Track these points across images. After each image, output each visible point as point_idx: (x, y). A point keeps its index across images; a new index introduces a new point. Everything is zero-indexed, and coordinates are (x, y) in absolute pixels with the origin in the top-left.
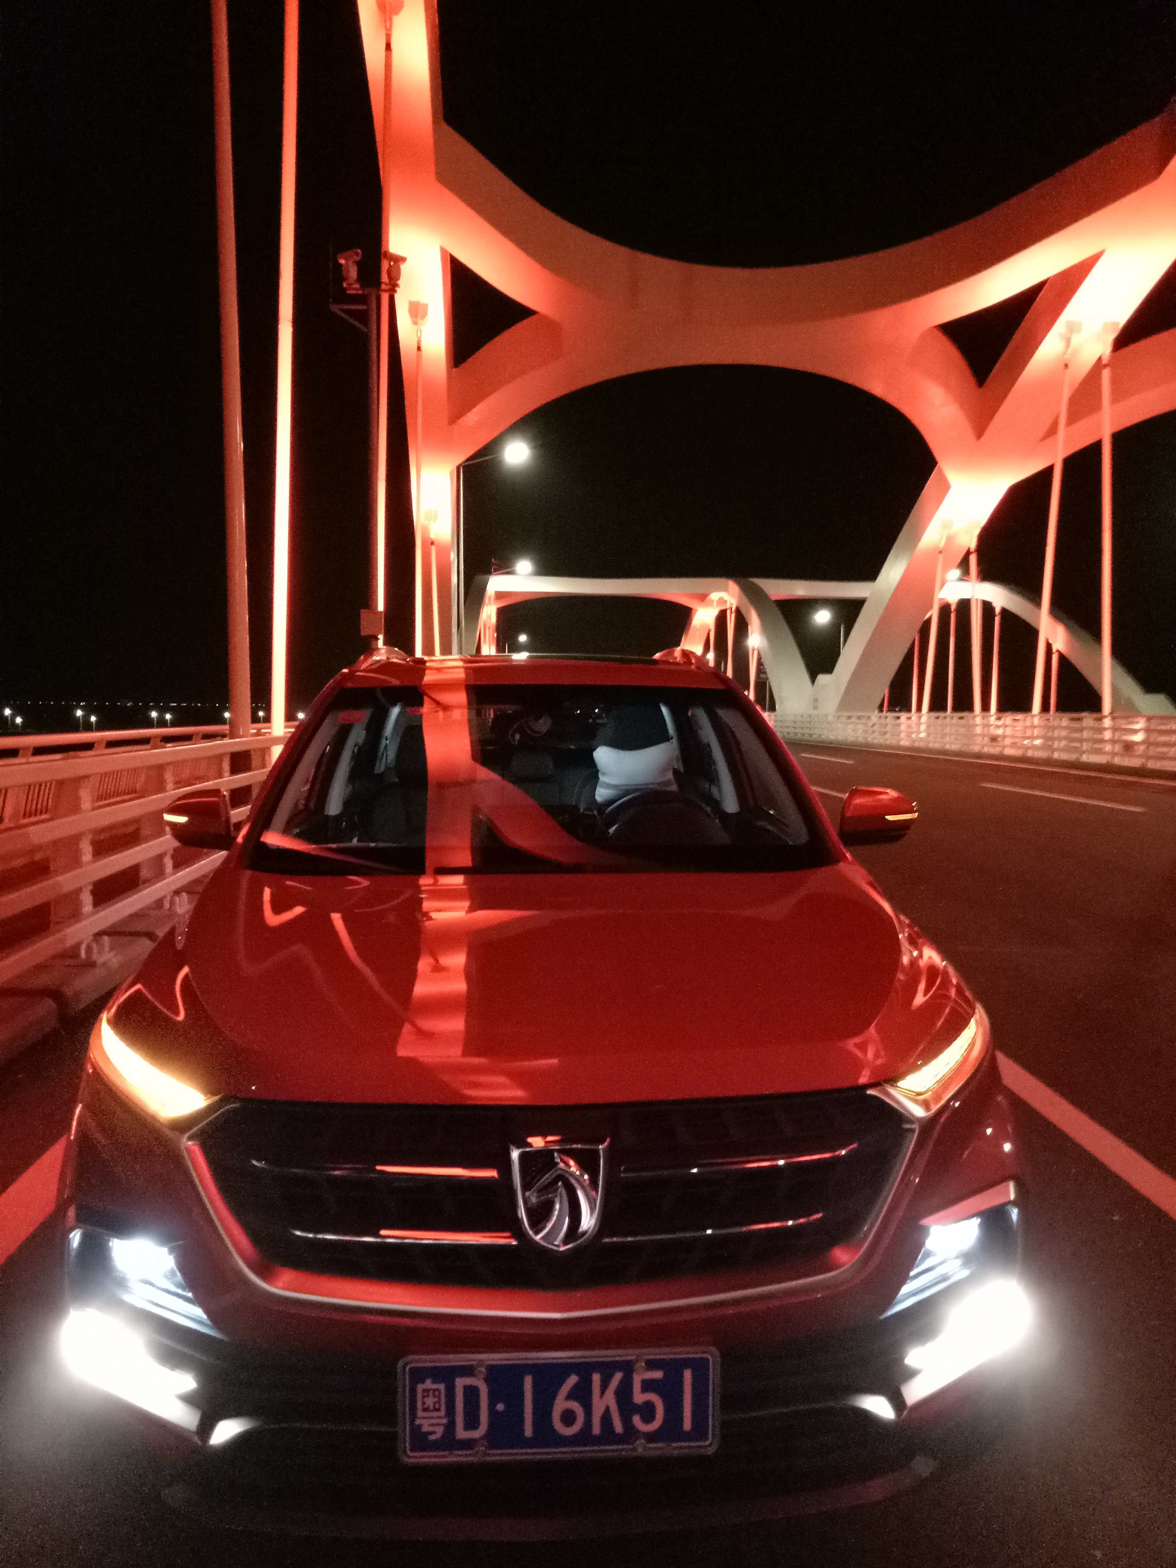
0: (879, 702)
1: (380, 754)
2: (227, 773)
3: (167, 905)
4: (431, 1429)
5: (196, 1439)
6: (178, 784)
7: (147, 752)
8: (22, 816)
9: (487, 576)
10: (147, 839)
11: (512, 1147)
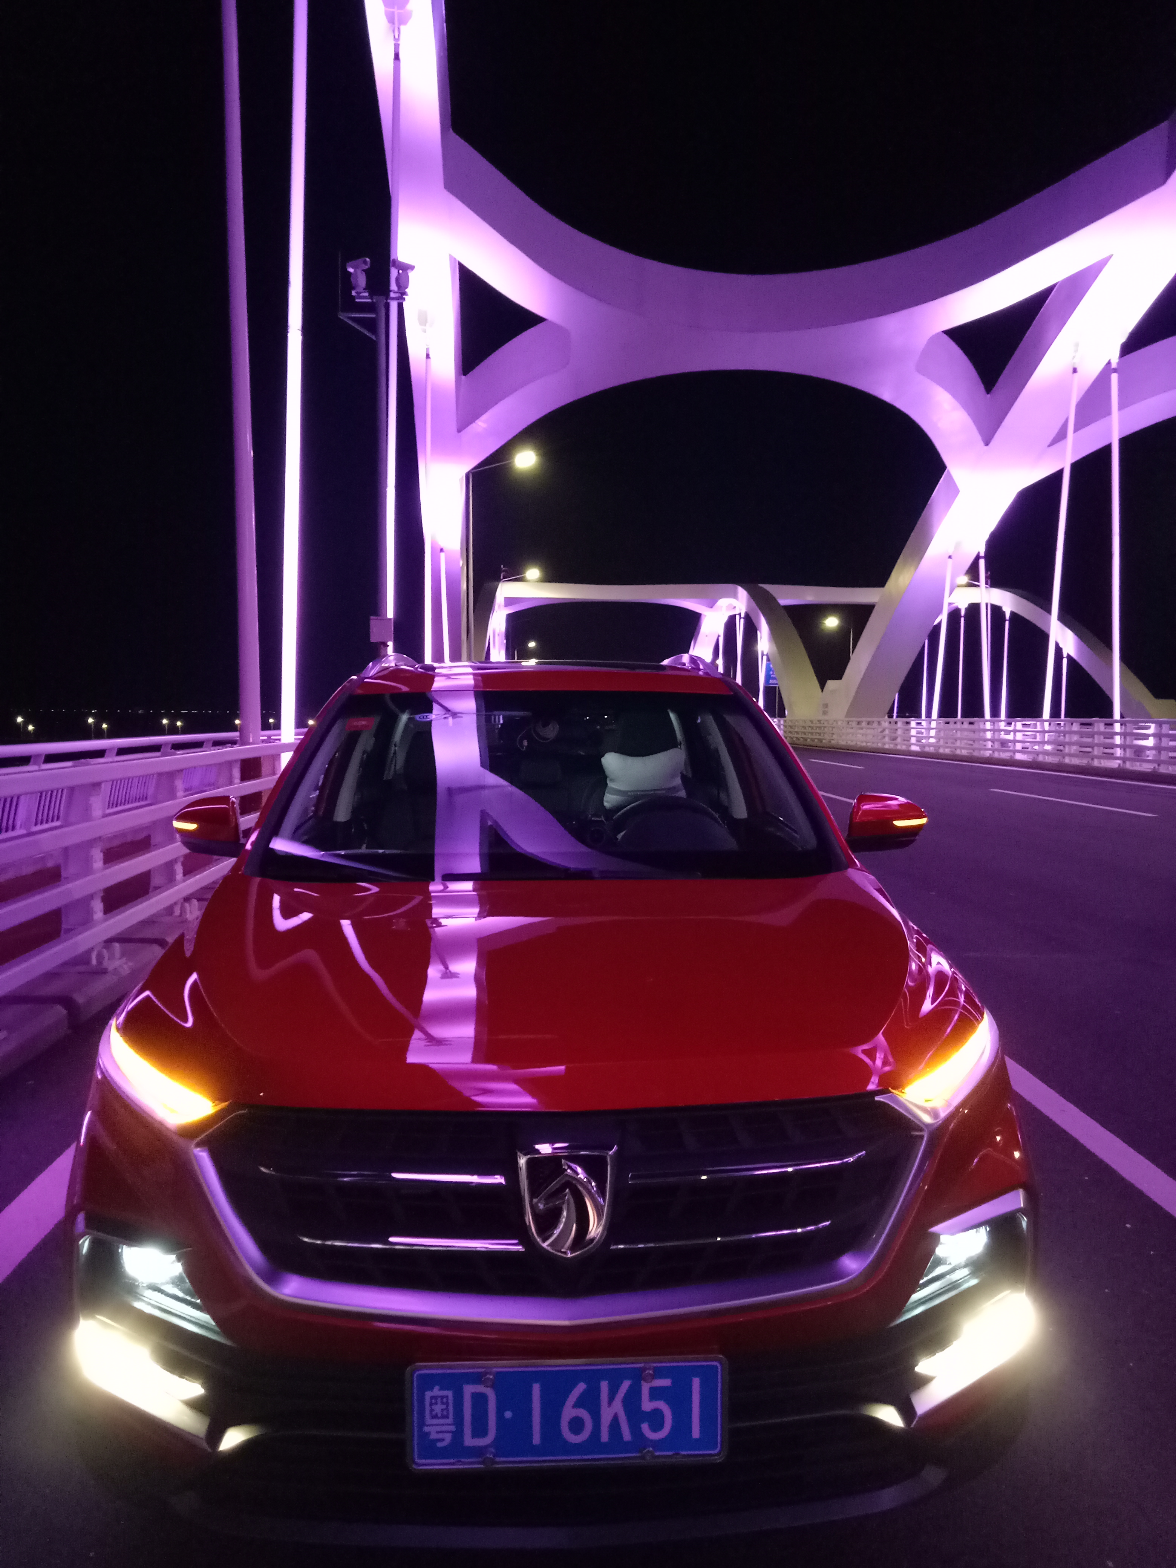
0: (887, 709)
1: (389, 760)
2: (237, 780)
3: (177, 912)
4: (440, 1436)
5: (205, 1445)
6: (188, 790)
7: (157, 759)
8: (34, 823)
9: (497, 583)
10: (157, 847)
11: (519, 1153)
